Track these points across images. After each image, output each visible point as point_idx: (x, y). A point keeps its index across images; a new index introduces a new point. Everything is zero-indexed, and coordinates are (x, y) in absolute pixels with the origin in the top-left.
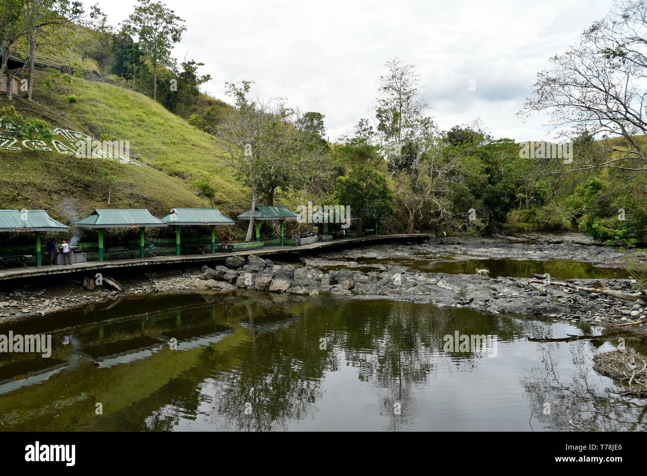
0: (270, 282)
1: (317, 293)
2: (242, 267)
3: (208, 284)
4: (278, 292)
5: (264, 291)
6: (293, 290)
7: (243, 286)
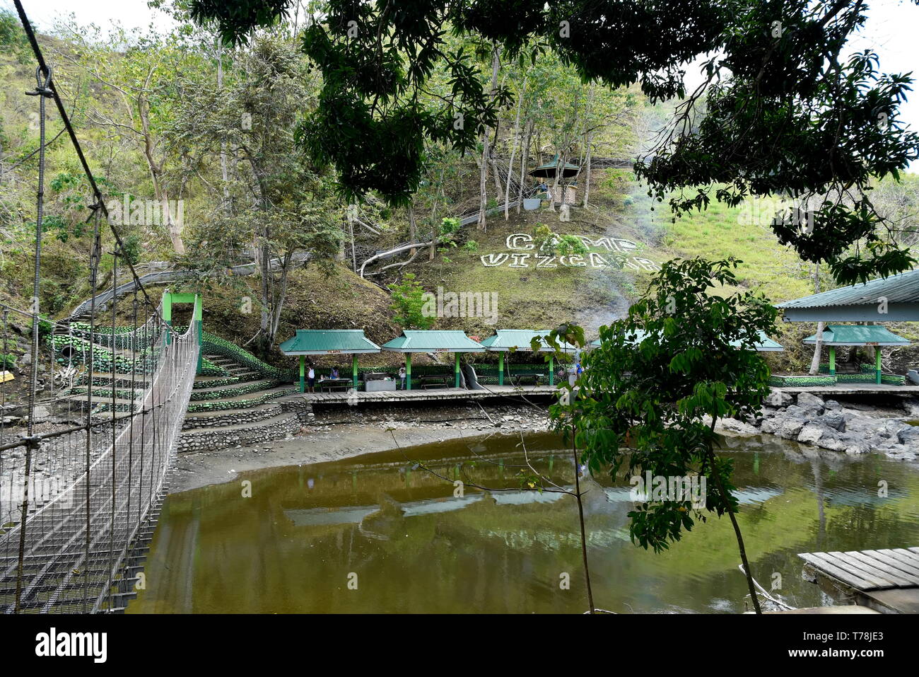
0: (800, 430)
1: (858, 451)
2: (786, 407)
3: (726, 423)
4: (808, 443)
5: (791, 440)
6: (825, 443)
7: (769, 431)
